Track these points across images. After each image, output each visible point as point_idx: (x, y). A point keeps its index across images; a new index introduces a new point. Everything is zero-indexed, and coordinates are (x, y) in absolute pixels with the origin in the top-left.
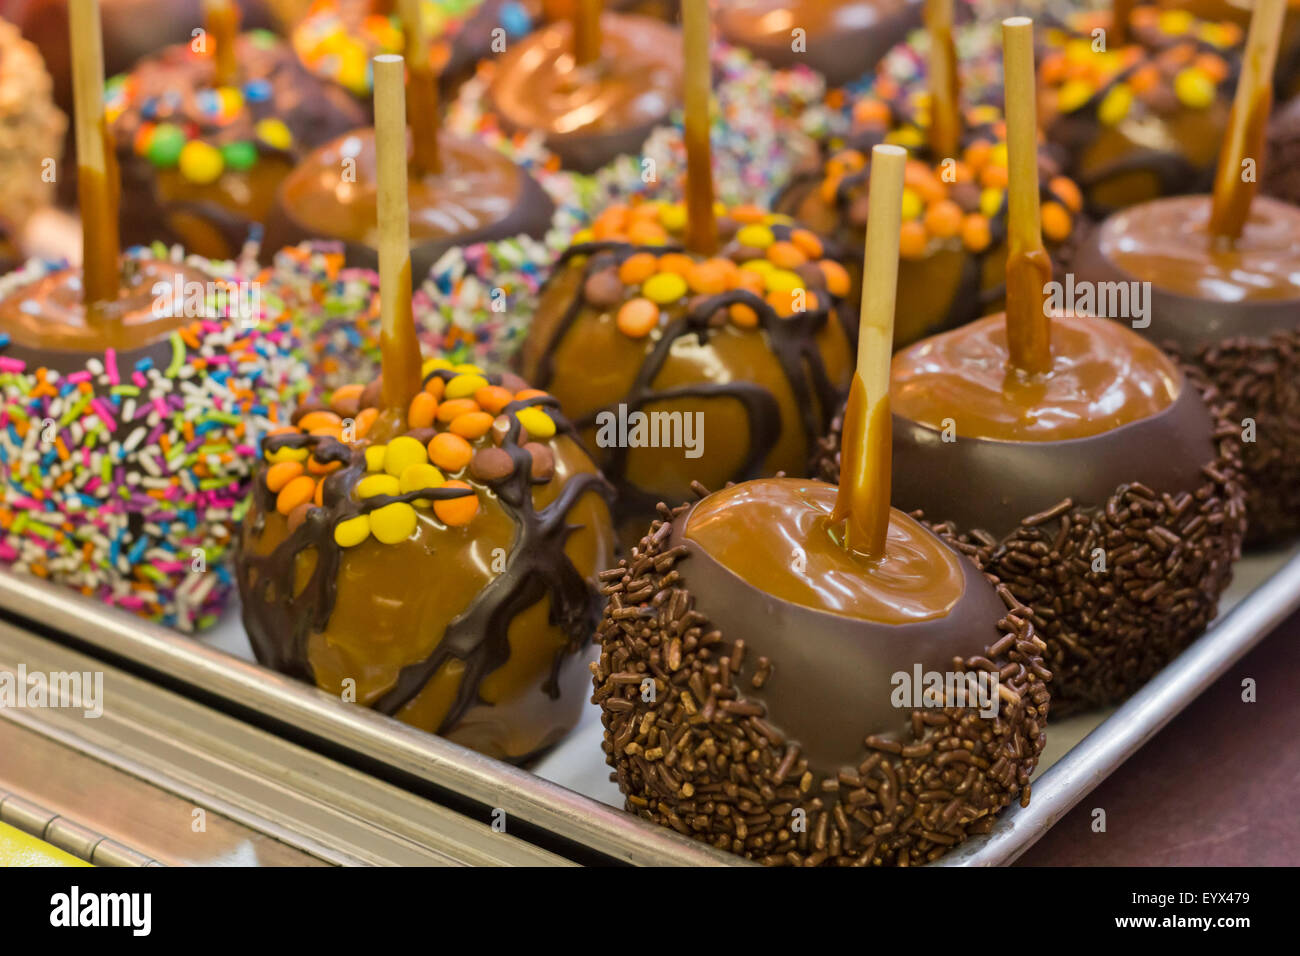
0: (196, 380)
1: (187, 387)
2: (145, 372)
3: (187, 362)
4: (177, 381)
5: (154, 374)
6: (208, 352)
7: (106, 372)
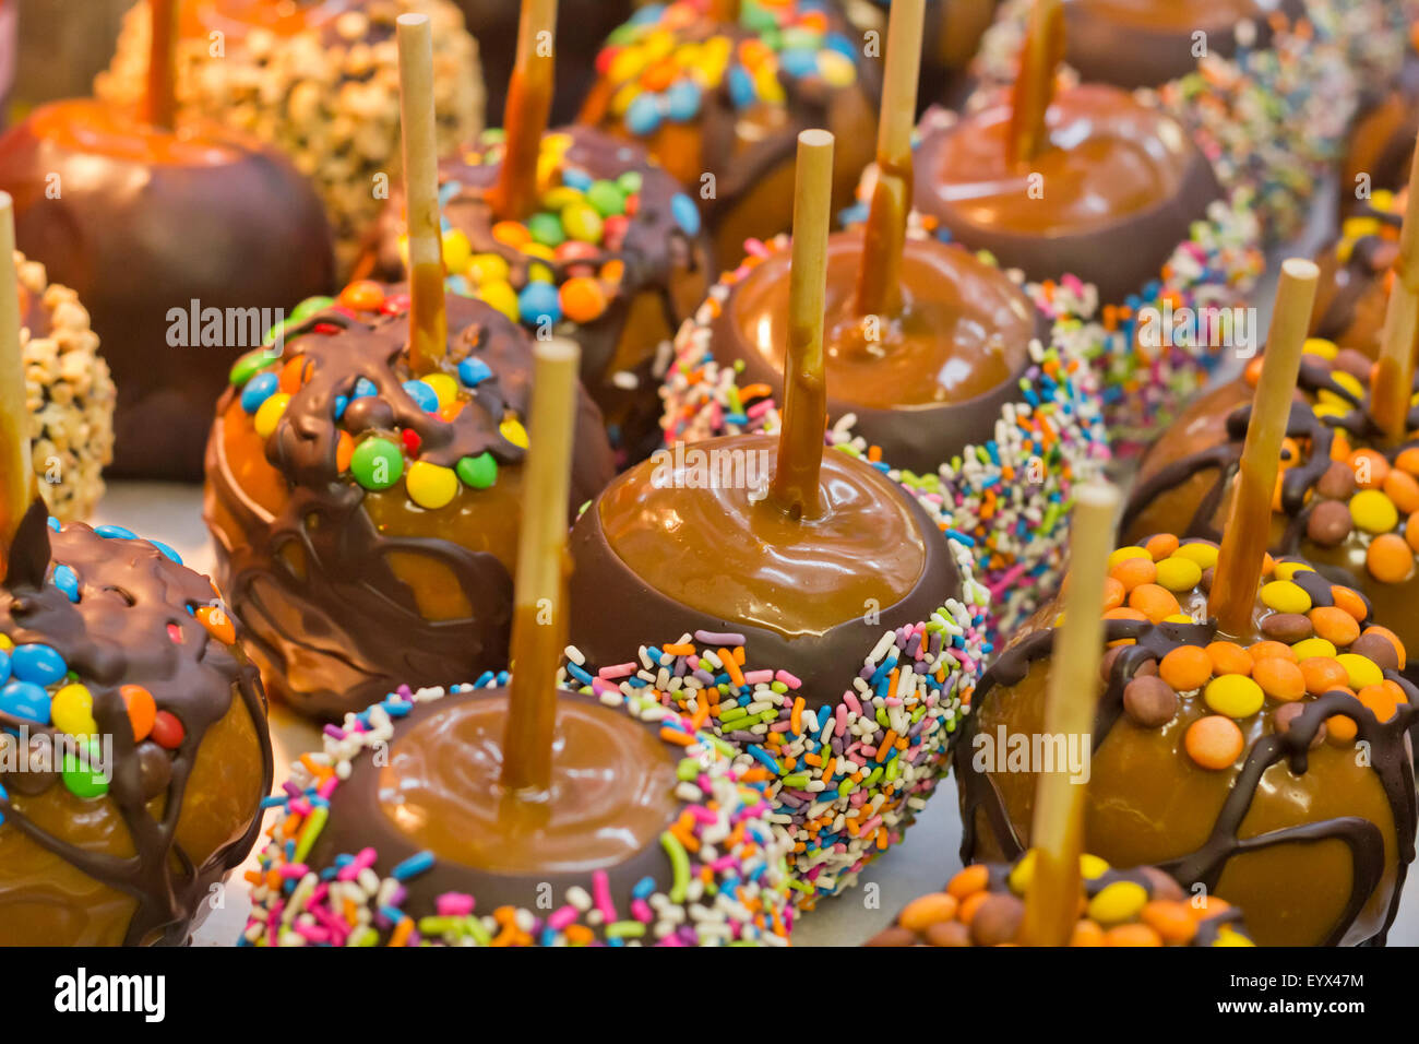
0: (707, 900)
1: (698, 911)
2: (647, 899)
3: (693, 876)
4: (686, 904)
5: (659, 901)
6: (709, 854)
7: (595, 905)
